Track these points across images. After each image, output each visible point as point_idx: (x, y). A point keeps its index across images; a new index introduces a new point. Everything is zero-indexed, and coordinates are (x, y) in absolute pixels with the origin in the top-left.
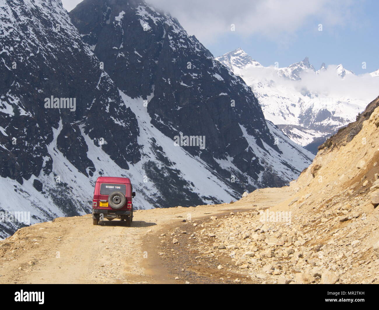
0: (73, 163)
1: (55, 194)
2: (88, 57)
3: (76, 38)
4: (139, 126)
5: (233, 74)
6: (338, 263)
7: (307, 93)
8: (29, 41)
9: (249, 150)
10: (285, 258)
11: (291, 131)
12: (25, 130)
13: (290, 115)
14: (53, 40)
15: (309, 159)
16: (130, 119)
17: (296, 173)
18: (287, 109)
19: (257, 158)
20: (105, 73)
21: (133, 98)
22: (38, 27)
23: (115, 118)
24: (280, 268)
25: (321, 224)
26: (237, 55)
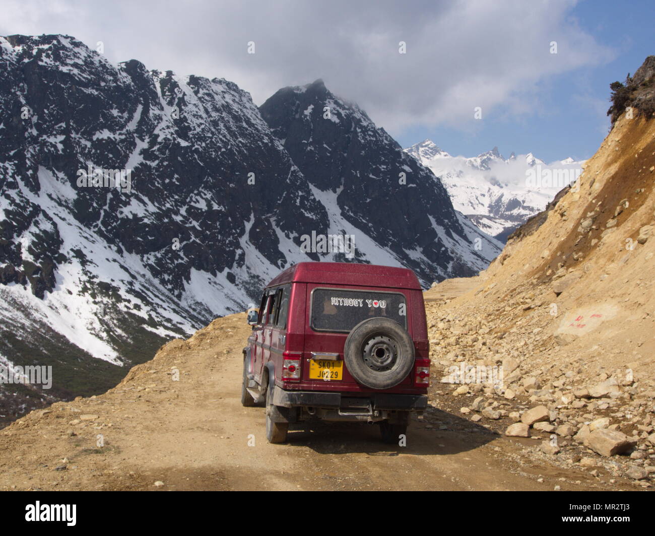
0: (265, 256)
1: (247, 286)
2: (278, 151)
3: (267, 132)
4: (329, 218)
5: (421, 165)
6: (520, 350)
7: (495, 182)
8: (221, 137)
9: (438, 240)
10: (470, 346)
11: (480, 221)
12: (218, 224)
13: (480, 205)
14: (243, 135)
15: (499, 249)
16: (320, 212)
17: (486, 263)
18: (477, 199)
19: (447, 249)
20: (295, 166)
21: (323, 191)
22: (229, 122)
23: (305, 211)
24: (464, 355)
25: (505, 313)
26: (426, 146)
